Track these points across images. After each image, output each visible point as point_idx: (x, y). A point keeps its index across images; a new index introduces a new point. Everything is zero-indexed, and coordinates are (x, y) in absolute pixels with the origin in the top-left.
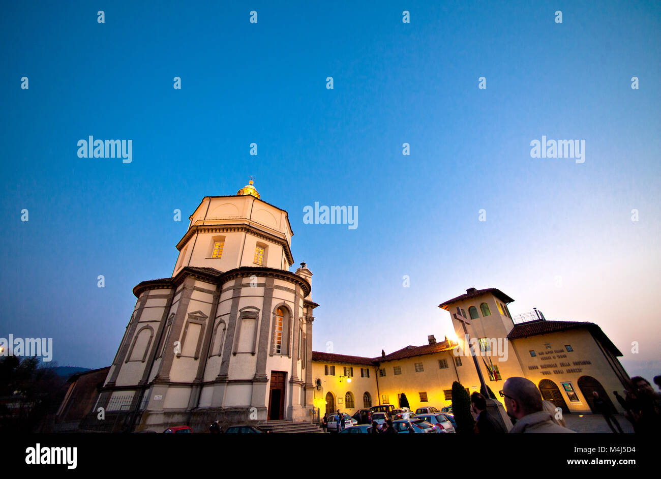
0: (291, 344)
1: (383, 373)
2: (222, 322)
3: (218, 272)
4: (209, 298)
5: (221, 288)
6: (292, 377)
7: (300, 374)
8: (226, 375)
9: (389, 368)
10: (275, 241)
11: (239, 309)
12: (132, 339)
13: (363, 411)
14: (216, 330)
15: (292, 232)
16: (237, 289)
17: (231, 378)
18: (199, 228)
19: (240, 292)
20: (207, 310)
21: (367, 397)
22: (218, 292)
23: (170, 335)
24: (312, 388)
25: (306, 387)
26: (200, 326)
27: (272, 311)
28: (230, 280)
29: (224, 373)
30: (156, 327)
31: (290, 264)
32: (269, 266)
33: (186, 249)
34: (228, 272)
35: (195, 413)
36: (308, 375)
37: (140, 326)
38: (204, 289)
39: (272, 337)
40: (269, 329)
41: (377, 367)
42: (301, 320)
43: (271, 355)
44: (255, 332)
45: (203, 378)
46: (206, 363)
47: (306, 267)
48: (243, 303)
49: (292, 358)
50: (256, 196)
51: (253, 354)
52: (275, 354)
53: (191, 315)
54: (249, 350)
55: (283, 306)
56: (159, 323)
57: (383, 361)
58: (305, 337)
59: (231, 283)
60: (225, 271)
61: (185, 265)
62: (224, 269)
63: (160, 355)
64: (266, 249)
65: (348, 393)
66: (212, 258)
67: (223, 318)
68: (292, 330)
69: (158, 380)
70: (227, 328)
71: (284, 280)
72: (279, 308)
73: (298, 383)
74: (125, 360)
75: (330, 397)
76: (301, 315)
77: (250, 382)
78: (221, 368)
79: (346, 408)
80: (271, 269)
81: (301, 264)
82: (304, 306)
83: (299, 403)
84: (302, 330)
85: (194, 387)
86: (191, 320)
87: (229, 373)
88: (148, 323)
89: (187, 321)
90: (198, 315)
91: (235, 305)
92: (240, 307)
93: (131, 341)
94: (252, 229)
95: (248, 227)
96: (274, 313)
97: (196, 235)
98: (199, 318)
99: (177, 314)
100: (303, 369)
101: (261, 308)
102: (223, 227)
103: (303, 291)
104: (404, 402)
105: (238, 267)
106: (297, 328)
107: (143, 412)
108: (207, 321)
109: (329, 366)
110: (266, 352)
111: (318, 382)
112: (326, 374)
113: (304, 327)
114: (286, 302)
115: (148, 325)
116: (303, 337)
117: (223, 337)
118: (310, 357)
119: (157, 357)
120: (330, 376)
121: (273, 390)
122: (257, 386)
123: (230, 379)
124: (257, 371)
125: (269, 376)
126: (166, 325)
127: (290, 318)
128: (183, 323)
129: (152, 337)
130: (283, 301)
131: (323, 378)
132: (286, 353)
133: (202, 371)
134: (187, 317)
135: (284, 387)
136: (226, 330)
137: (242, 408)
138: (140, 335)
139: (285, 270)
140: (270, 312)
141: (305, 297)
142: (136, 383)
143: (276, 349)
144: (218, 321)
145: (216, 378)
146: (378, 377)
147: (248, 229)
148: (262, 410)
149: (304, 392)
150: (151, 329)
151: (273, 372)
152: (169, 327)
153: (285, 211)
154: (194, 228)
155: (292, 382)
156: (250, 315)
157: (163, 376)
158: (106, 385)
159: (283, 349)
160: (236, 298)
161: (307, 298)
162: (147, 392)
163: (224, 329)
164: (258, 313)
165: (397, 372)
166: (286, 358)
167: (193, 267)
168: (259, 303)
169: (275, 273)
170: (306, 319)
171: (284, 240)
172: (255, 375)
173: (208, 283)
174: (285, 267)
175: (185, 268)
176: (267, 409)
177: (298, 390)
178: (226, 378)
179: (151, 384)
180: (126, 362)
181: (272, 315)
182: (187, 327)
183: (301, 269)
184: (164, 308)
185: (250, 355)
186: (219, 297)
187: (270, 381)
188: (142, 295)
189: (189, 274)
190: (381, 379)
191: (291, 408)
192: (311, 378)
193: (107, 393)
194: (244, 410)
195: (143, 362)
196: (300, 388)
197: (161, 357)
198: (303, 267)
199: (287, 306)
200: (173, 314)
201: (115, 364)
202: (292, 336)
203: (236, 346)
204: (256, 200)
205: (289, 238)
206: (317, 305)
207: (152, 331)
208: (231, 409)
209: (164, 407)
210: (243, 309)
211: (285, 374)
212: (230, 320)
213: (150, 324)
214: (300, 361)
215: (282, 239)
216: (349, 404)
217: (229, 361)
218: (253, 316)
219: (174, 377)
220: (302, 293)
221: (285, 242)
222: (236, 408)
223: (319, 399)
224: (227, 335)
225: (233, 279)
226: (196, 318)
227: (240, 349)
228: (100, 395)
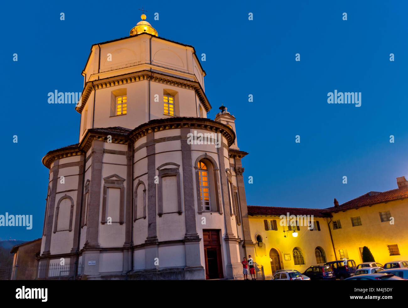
0: (221, 199)
1: (337, 226)
2: (140, 183)
3: (126, 130)
4: (123, 159)
5: (133, 147)
6: (227, 234)
7: (235, 231)
8: (156, 237)
9: (342, 218)
10: (185, 85)
11: (156, 167)
12: (54, 210)
13: (316, 267)
14: (136, 192)
15: (203, 71)
16: (150, 146)
17: (160, 239)
18: (95, 83)
19: (154, 149)
20: (123, 173)
21: (320, 252)
22: (130, 151)
23: (90, 202)
24: (251, 243)
25: (244, 244)
26: (119, 190)
27: (193, 165)
28: (141, 137)
29: (153, 235)
30: (74, 195)
31: (207, 109)
32: (182, 115)
33: (87, 111)
34: (137, 129)
35: (131, 275)
36: (246, 231)
37: (58, 197)
38: (114, 151)
39: (197, 193)
40: (192, 185)
41: (329, 219)
42: (228, 172)
43: (200, 213)
44: (178, 190)
45: (132, 242)
46: (132, 227)
47: (226, 111)
48: (159, 161)
49: (223, 214)
50: (153, 34)
51: (180, 213)
52: (204, 212)
53: (107, 180)
54: (175, 209)
55: (204, 158)
56: (76, 192)
57: (336, 212)
58: (237, 191)
59: (142, 140)
60: (133, 128)
61: (89, 127)
62: (132, 126)
63: (85, 223)
64: (176, 97)
65: (296, 249)
66: (117, 116)
67: (141, 179)
68: (219, 184)
69: (88, 247)
70: (147, 188)
71: (201, 129)
72: (200, 161)
73: (235, 240)
74: (53, 230)
75: (274, 252)
76: (227, 166)
77: (182, 242)
78: (149, 230)
79: (296, 264)
80: (185, 118)
81: (220, 108)
82: (230, 156)
83: (239, 261)
84: (231, 184)
85: (125, 251)
86: (107, 185)
87: (157, 235)
88: (66, 193)
89: (104, 187)
90: (114, 178)
91: (151, 163)
92: (157, 165)
93: (53, 212)
94: (155, 75)
95: (150, 73)
96: (196, 168)
97: (93, 92)
98: (116, 182)
99: (92, 181)
100: (239, 225)
101: (180, 163)
102: (122, 77)
103: (227, 138)
104: (367, 256)
105: (147, 121)
106: (224, 181)
107: (81, 276)
108: (125, 184)
109: (269, 220)
110: (193, 211)
111: (259, 238)
112: (267, 228)
113: (234, 180)
114: (208, 154)
115: (66, 194)
116: (234, 191)
117: (144, 199)
118: (245, 212)
119: (82, 225)
120: (271, 232)
121: (207, 249)
122: (189, 245)
123: (159, 241)
124: (187, 231)
125: (201, 235)
126: (84, 193)
127: (215, 170)
128: (100, 188)
129: (72, 206)
130: (204, 153)
131: (264, 234)
132: (216, 210)
133: (130, 234)
134: (103, 182)
135: (219, 246)
136: (147, 191)
137: (178, 269)
138: (61, 206)
139: (201, 117)
140: (191, 166)
141: (229, 146)
142: (69, 251)
143: (204, 206)
144: (136, 182)
145: (146, 241)
146: (332, 230)
147: (151, 75)
148: (199, 270)
149: (242, 249)
150: (70, 198)
151: (204, 230)
152: (87, 194)
153: (191, 46)
154: (88, 84)
155: (227, 239)
156: (170, 172)
157: (92, 243)
158: (42, 255)
159: (213, 205)
160: (151, 156)
161: (232, 147)
162: (81, 258)
163: (145, 191)
164: (178, 169)
165: (356, 222)
166: (216, 215)
167: (98, 129)
168: (177, 158)
169: (190, 123)
170: (235, 170)
171: (195, 82)
172: (186, 234)
173: (118, 143)
174: (202, 114)
175: (90, 131)
176: (205, 268)
177: (235, 248)
178: (155, 240)
179: (82, 251)
180: (55, 233)
181: (194, 170)
182: (105, 193)
183: (221, 113)
184: (78, 176)
185: (177, 215)
186: (133, 156)
187: (202, 240)
188: (52, 165)
189: (95, 136)
190: (335, 232)
191: (230, 266)
192: (249, 235)
193: (44, 262)
194: (180, 270)
195: (70, 231)
196: (238, 246)
197: (86, 225)
198: (222, 112)
199: (210, 158)
200: (88, 181)
201: (45, 235)
202: (220, 191)
203: (161, 207)
204: (153, 39)
205: (201, 79)
206: (246, 154)
207: (71, 200)
208: (166, 270)
209: (100, 271)
210: (161, 166)
211: (218, 231)
212: (148, 180)
213: (68, 194)
214: (234, 217)
215: (192, 81)
216: (299, 260)
217: (155, 223)
218: (173, 173)
219: (103, 243)
220: (225, 141)
221: (197, 85)
222: (170, 269)
223: (262, 256)
224: (149, 197)
225: (144, 135)
226: (113, 182)
227: (165, 210)
228: (40, 262)
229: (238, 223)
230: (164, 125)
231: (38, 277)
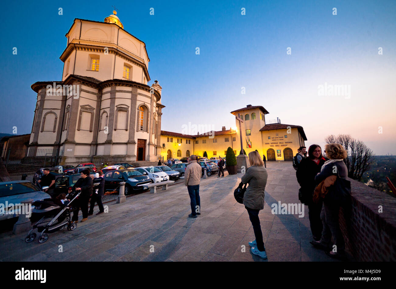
0: (149, 126)
1: (197, 142)
2: (104, 112)
3: (98, 81)
4: (95, 97)
5: (102, 92)
6: (149, 142)
7: (154, 141)
8: (111, 140)
9: (200, 141)
10: (137, 64)
11: (115, 105)
12: (41, 119)
13: (185, 158)
14: (102, 116)
15: (149, 58)
16: (113, 93)
17: (114, 142)
18: (76, 45)
19: (115, 95)
20: (94, 105)
21: (188, 152)
22: (100, 93)
23: (70, 118)
24: (160, 147)
25: (157, 147)
26: (90, 114)
27: (137, 108)
28: (107, 87)
29: (110, 139)
30: (58, 113)
31: (148, 80)
32: (134, 80)
33: (69, 62)
34: (105, 82)
35: (95, 158)
36: (158, 142)
37: (45, 112)
38: (89, 91)
39: (137, 122)
40: (135, 118)
41: (194, 140)
42: (154, 114)
43: (137, 131)
45: (97, 141)
46: (98, 134)
47: (158, 84)
48: (117, 102)
49: (149, 133)
50: (120, 26)
51: (126, 130)
52: (140, 131)
53: (82, 107)
54: (124, 127)
55: (143, 105)
56: (59, 111)
57: (198, 137)
58: (157, 123)
59: (108, 89)
60: (103, 81)
61: (71, 73)
62: (103, 79)
63: (66, 129)
64: (131, 69)
65: (179, 150)
66: (92, 71)
67: (105, 110)
68: (149, 119)
69: (66, 142)
70: (109, 115)
71: (144, 90)
72: (141, 106)
73: (153, 145)
74: (40, 130)
75: (170, 152)
76: (154, 111)
77: (126, 144)
78: (108, 136)
79: (178, 156)
80: (135, 83)
81: (155, 81)
82: (157, 107)
83: (153, 154)
84: (155, 119)
85: (92, 145)
86: (82, 110)
87: (113, 139)
88: (51, 110)
89: (80, 110)
90: (88, 107)
91: (112, 103)
93: (41, 120)
94: (120, 53)
95: (116, 51)
96: (138, 109)
97: (74, 51)
98: (89, 109)
99: (72, 106)
100: (156, 138)
101: (130, 106)
102: (97, 48)
103: (156, 97)
104: (205, 155)
105: (112, 79)
106: (152, 118)
107: (62, 157)
108: (95, 111)
109: (170, 138)
110: (134, 130)
111: (164, 145)
112: (168, 141)
113: (157, 118)
114: (145, 103)
115: (51, 111)
116: (156, 123)
117: (106, 120)
118: (159, 133)
119: (63, 129)
120: (170, 143)
121: (139, 148)
122: (129, 146)
123: (113, 142)
124: (129, 139)
125: (136, 141)
126: (66, 112)
127: (148, 112)
128: (78, 111)
129: (56, 118)
130: (143, 103)
131: (166, 143)
132: (146, 130)
133: (96, 137)
134: (80, 108)
135: (145, 147)
136: (108, 117)
137: (122, 156)
138: (47, 117)
139: (144, 84)
140: (136, 108)
141: (157, 101)
142: (53, 143)
143: (140, 128)
144: (102, 111)
145: (105, 142)
146: (194, 144)
147: (116, 52)
148: (133, 157)
149: (156, 149)
150: (54, 113)
151: (138, 139)
152: (68, 113)
153: (143, 42)
154: (71, 45)
155: (149, 144)
156: (123, 109)
157: (70, 140)
158: (31, 144)
159: (144, 127)
160: (113, 99)
161: (158, 102)
162: (61, 148)
163: (107, 116)
164: (128, 108)
165: (204, 142)
166: (146, 133)
167: (78, 76)
168: (128, 103)
169: (138, 85)
170: (158, 113)
171: (143, 64)
172: (129, 140)
173: (92, 87)
174: (145, 82)
175: (71, 76)
176: (136, 156)
177: (152, 149)
178: (111, 142)
179: (63, 144)
180: (42, 132)
181: (137, 111)
182: (81, 114)
183: (155, 84)
184: (61, 102)
185: (125, 131)
186: (101, 97)
187: (137, 144)
188: (40, 91)
189: (76, 80)
190: (196, 145)
191: (149, 156)
192: (160, 143)
193: (34, 148)
194: (123, 156)
195: (54, 132)
196: (154, 147)
197: (66, 130)
198: (156, 83)
199: (146, 106)
200: (69, 105)
201: (34, 133)
202: (149, 122)
203: (116, 126)
204: (120, 29)
205: (146, 62)
206: (164, 107)
207: (55, 115)
208: (116, 156)
209: (75, 155)
210: (118, 105)
211: (145, 140)
212: (110, 111)
213: (53, 111)
214: (154, 135)
215: (142, 63)
216: (179, 154)
217: (112, 133)
218: (125, 110)
219: (77, 140)
220: (155, 99)
221: (144, 66)
222: (118, 156)
223: (164, 153)
224: (109, 120)
225: (110, 86)
226: (86, 109)
227: (118, 127)
228: (29, 148)
229: (155, 138)
230: (122, 83)
231: (28, 156)
